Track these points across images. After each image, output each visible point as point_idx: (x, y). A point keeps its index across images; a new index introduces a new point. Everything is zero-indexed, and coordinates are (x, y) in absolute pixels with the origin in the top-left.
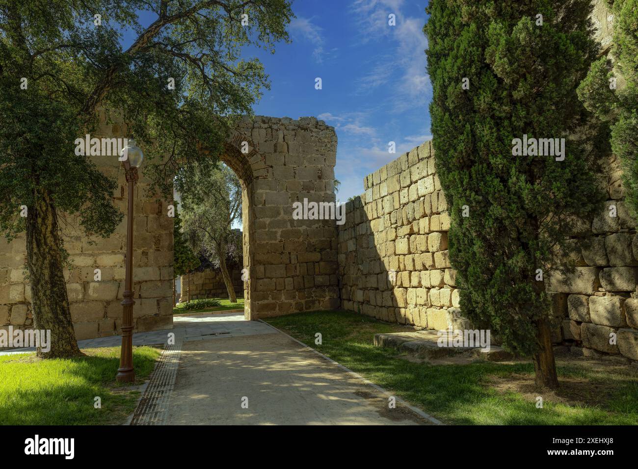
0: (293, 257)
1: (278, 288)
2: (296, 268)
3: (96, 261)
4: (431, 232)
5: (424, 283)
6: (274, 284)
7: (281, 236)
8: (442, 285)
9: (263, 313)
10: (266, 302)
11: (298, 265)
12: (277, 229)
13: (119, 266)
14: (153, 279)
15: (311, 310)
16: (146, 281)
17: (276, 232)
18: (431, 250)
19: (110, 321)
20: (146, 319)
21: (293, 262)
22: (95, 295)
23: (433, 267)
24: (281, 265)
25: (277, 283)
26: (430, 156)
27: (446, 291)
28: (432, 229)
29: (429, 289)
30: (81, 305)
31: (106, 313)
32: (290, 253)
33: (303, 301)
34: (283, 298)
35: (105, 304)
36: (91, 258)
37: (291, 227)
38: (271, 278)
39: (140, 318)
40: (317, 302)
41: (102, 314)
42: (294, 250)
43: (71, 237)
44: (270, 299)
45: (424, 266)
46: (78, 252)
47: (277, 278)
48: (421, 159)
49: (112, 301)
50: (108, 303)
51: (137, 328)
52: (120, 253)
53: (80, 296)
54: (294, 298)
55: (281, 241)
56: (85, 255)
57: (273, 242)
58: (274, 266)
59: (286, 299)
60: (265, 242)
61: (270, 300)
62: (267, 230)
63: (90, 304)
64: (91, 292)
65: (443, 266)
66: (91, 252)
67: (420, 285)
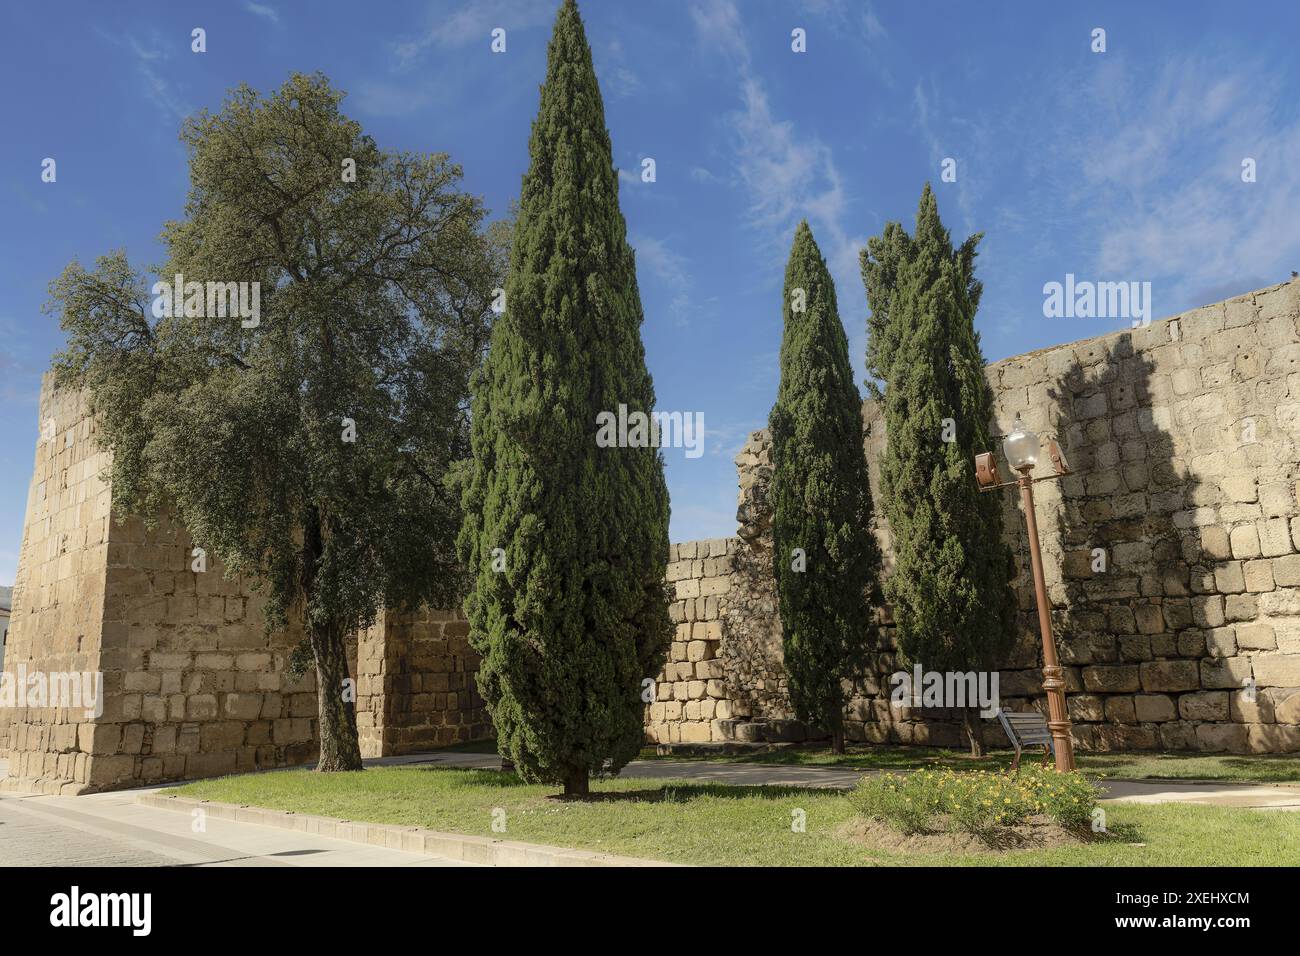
0: (459, 662)
1: (438, 707)
2: (461, 679)
3: (235, 663)
4: (692, 640)
5: (677, 695)
6: (433, 701)
7: (445, 632)
8: (704, 697)
9: (418, 743)
10: (422, 727)
11: (465, 675)
12: (440, 622)
13: (264, 671)
14: (307, 690)
15: (478, 739)
16: (298, 693)
17: (440, 625)
18: (691, 659)
19: (251, 750)
20: (296, 748)
21: (458, 669)
22: (234, 712)
23: (693, 677)
24: (442, 674)
25: (438, 700)
26: (696, 558)
27: (709, 703)
28: (694, 637)
29: (684, 702)
30: (214, 727)
31: (246, 738)
32: (454, 656)
33: (469, 727)
34: (444, 721)
35: (245, 725)
36: (230, 657)
37: (459, 618)
38: (429, 693)
39: (289, 745)
40: (486, 728)
41: (241, 741)
42: (461, 652)
43: (205, 627)
44: (428, 722)
45: (679, 676)
46: (212, 648)
47: (436, 692)
48: (683, 559)
49: (255, 721)
50: (250, 723)
51: (285, 760)
52: (267, 652)
53: (214, 714)
54: (457, 721)
55: (444, 639)
56: (221, 653)
57: (435, 640)
58: (435, 675)
59: (448, 724)
60: (424, 640)
61: (427, 725)
62: (427, 621)
63: (226, 724)
64: (228, 707)
65: (707, 676)
66: (229, 649)
67: (672, 698)
